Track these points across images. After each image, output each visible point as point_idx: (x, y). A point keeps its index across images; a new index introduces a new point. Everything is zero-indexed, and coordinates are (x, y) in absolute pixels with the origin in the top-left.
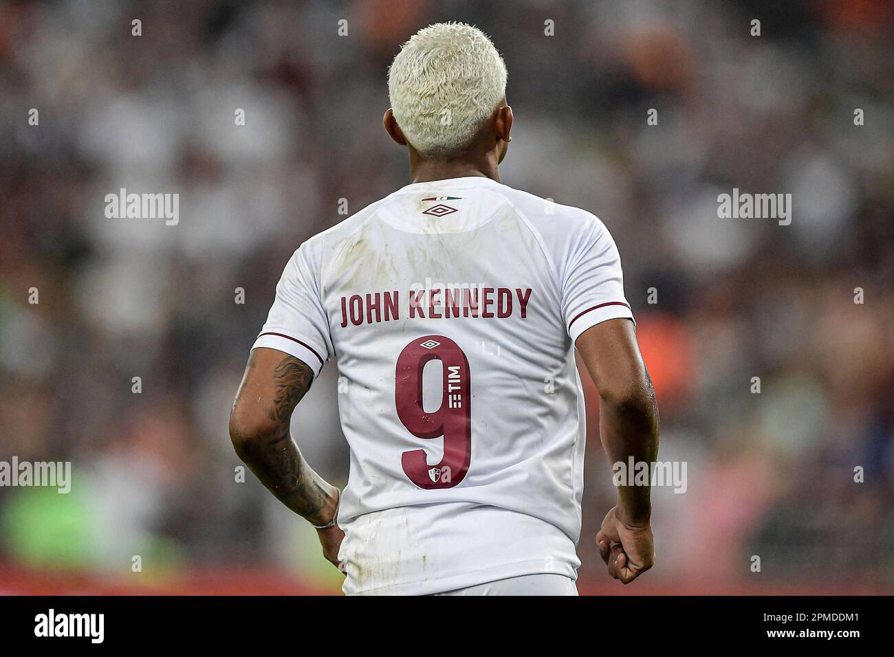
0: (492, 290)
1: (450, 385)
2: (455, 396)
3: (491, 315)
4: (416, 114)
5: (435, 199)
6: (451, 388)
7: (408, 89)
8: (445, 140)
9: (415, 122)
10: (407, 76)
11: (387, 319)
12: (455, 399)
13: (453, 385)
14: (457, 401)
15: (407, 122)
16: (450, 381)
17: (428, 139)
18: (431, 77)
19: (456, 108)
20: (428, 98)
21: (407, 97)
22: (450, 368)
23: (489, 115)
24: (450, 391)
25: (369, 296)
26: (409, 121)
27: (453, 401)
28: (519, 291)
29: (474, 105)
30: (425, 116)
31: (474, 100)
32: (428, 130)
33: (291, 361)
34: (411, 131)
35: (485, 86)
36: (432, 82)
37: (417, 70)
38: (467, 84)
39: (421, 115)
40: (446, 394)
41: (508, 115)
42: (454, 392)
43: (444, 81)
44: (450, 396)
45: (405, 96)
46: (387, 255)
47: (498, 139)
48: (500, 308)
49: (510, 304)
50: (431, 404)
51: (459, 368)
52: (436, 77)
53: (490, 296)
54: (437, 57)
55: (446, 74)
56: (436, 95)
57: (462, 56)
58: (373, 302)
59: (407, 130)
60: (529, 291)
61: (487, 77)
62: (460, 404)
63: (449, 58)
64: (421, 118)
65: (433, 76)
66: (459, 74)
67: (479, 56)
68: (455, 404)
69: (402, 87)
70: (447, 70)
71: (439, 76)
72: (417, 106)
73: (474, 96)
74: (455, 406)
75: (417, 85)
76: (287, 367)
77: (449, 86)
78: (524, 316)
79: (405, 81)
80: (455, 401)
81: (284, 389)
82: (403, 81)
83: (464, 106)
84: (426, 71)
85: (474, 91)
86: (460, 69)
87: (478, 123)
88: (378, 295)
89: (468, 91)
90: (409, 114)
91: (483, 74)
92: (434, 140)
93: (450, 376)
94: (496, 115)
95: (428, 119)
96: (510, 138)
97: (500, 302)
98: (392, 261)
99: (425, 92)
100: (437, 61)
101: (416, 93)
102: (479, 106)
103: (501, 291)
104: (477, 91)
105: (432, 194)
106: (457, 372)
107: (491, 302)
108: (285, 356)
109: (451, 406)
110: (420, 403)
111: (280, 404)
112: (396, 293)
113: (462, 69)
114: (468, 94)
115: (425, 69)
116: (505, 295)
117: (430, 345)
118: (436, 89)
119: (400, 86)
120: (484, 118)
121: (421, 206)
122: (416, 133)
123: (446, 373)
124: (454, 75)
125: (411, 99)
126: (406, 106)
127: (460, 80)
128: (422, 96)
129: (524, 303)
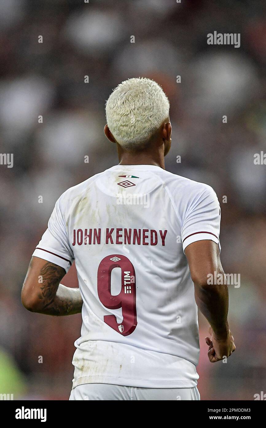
0: (147, 231)
1: (125, 281)
2: (128, 287)
3: (147, 244)
4: (119, 125)
5: (125, 176)
6: (125, 283)
7: (115, 112)
8: (134, 139)
9: (118, 130)
10: (115, 105)
11: (94, 243)
12: (128, 288)
13: (127, 281)
14: (129, 290)
15: (114, 129)
16: (125, 279)
17: (126, 139)
18: (126, 105)
19: (139, 122)
20: (125, 117)
21: (114, 116)
22: (125, 272)
23: (158, 126)
24: (125, 284)
25: (86, 230)
26: (115, 129)
27: (127, 290)
28: (161, 231)
29: (150, 121)
30: (123, 126)
31: (150, 118)
32: (125, 134)
33: (49, 265)
34: (117, 134)
35: (155, 110)
36: (127, 109)
37: (120, 102)
38: (145, 109)
39: (121, 125)
40: (123, 286)
41: (169, 127)
42: (127, 285)
43: (134, 108)
44: (125, 287)
45: (113, 116)
46: (97, 207)
47: (164, 140)
48: (152, 240)
49: (156, 238)
50: (115, 291)
51: (129, 272)
52: (130, 105)
53: (146, 234)
54: (130, 95)
55: (135, 104)
56: (129, 115)
57: (144, 95)
58: (88, 234)
59: (114, 134)
60: (166, 231)
61: (157, 106)
62: (130, 291)
63: (136, 96)
64: (121, 127)
65: (128, 105)
66: (141, 104)
67: (153, 95)
68: (128, 291)
69: (112, 111)
70: (135, 102)
71: (131, 105)
72: (119, 121)
73: (150, 116)
74: (128, 293)
75: (119, 110)
76: (47, 268)
77: (136, 110)
78: (163, 245)
79: (114, 107)
80: (128, 290)
81: (46, 280)
82: (112, 107)
83: (144, 121)
84: (124, 102)
85: (150, 113)
86: (142, 102)
87: (151, 131)
88: (91, 230)
89: (146, 113)
90: (115, 125)
91: (155, 105)
92: (128, 140)
93: (125, 277)
94: (162, 127)
95: (125, 128)
96: (171, 139)
97: (152, 237)
98: (98, 212)
99: (123, 113)
100: (130, 97)
101: (119, 114)
102: (152, 122)
103: (152, 231)
104: (152, 113)
105: (124, 173)
106: (129, 274)
107: (147, 237)
108: (46, 262)
109: (125, 292)
110: (110, 291)
111: (44, 289)
112: (100, 230)
113: (143, 101)
114: (146, 115)
115: (124, 101)
116: (154, 233)
117: (115, 259)
118: (129, 112)
119: (111, 110)
120: (155, 128)
121: (117, 180)
122: (119, 135)
123: (123, 275)
124: (138, 105)
125: (116, 117)
126: (114, 121)
127: (142, 107)
128: (122, 115)
129: (163, 238)
